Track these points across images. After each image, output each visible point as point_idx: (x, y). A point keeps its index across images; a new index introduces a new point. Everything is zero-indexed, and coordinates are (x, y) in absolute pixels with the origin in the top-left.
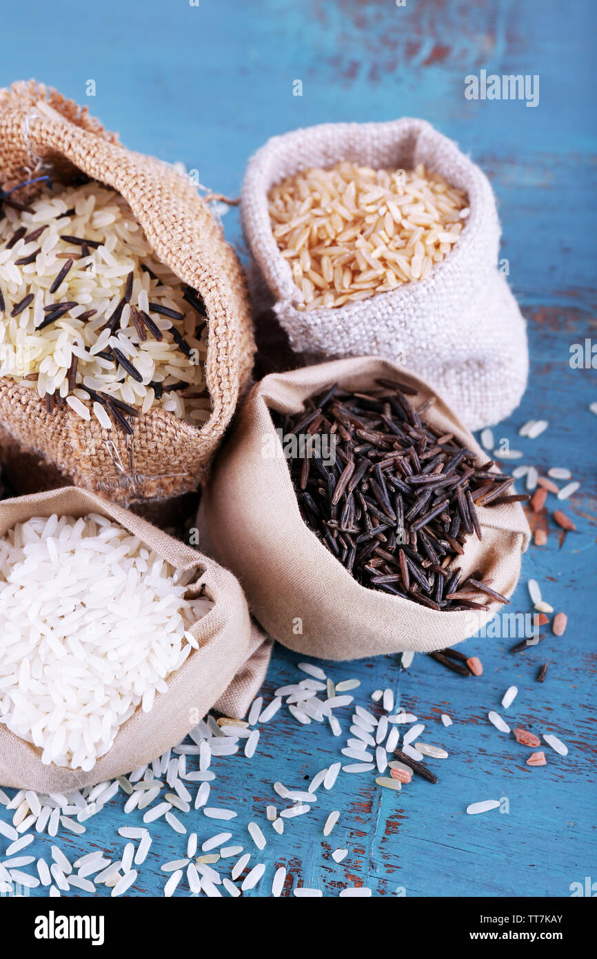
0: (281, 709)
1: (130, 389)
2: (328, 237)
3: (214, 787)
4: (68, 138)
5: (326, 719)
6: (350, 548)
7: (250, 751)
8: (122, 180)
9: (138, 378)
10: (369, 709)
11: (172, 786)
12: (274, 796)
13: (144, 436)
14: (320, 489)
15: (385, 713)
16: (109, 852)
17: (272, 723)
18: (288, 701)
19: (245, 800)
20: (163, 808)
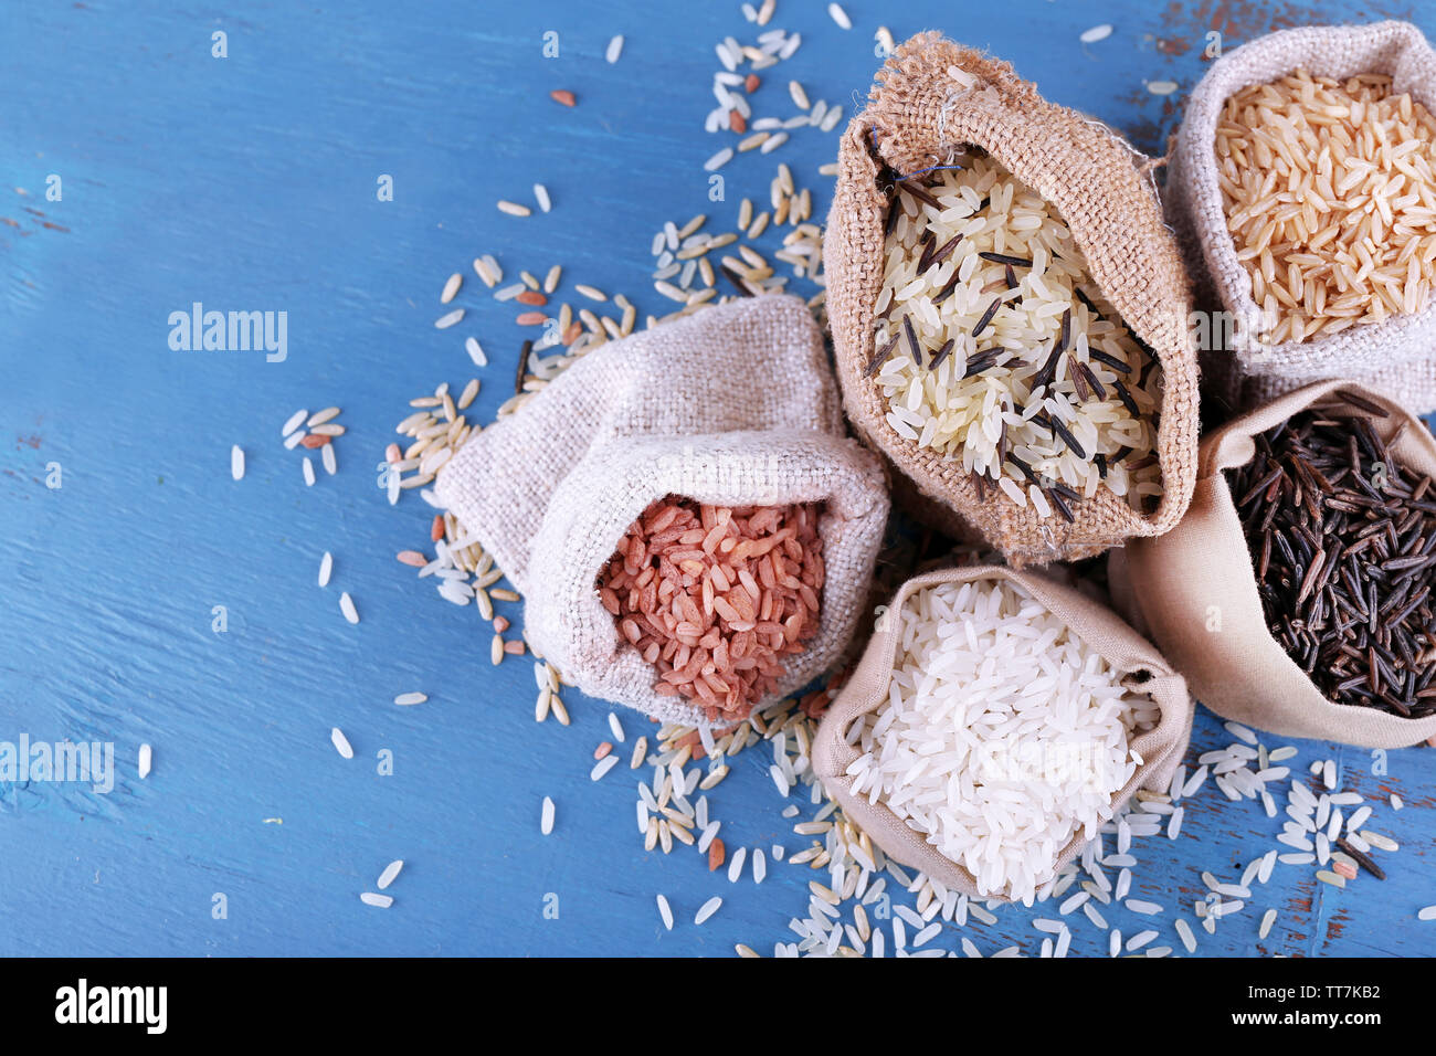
0: (1207, 779)
1: (1071, 467)
2: (1298, 239)
3: (1134, 873)
4: (995, 137)
5: (1259, 794)
6: (1313, 644)
7: (1174, 830)
8: (1063, 199)
9: (1080, 453)
10: (1306, 783)
11: (1088, 872)
12: (1202, 887)
13: (1086, 521)
14: (1284, 580)
15: (1325, 789)
16: (1025, 946)
17: (1197, 796)
18: (1215, 771)
19: (1170, 891)
20: (1080, 898)
